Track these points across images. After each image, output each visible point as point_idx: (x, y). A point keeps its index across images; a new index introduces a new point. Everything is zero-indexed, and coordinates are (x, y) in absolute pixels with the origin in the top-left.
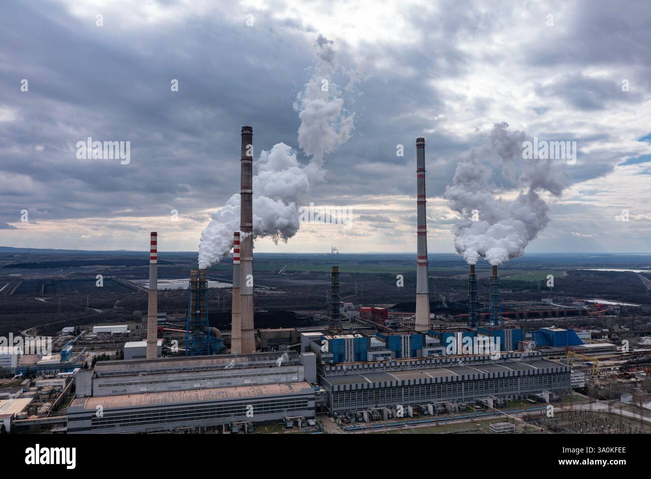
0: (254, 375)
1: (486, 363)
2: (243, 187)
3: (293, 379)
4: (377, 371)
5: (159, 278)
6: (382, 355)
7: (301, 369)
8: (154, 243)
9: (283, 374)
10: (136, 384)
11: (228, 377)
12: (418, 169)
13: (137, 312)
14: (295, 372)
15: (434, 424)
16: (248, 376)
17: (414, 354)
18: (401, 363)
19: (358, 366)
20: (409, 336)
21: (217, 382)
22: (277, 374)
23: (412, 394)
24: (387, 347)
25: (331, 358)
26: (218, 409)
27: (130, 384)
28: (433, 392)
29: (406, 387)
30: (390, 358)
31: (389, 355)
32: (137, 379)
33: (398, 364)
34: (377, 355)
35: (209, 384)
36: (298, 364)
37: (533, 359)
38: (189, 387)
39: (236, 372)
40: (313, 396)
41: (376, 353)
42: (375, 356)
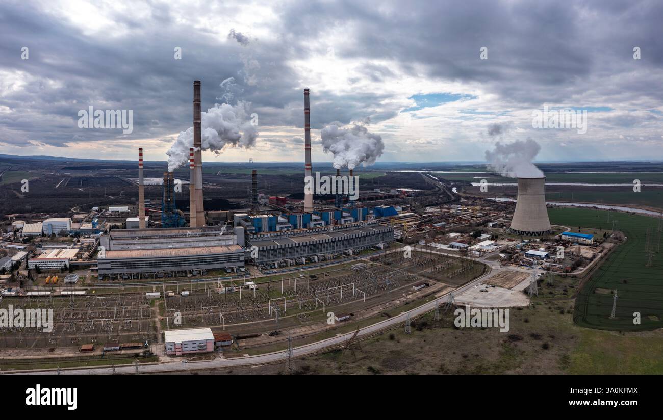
0: (205, 241)
1: (348, 229)
2: (195, 119)
3: (230, 243)
4: (283, 237)
5: (144, 177)
6: (286, 227)
7: (235, 237)
8: (141, 155)
9: (223, 240)
10: (134, 244)
11: (189, 242)
13: (134, 198)
14: (231, 239)
15: (319, 268)
16: (201, 241)
17: (305, 226)
18: (297, 232)
19: (271, 235)
20: (301, 215)
21: (182, 245)
22: (220, 240)
23: (305, 251)
24: (288, 222)
25: (253, 230)
26: (184, 261)
27: (131, 244)
28: (317, 249)
29: (301, 247)
30: (290, 229)
31: (290, 227)
32: (134, 241)
33: (295, 233)
34: (283, 228)
35: (178, 245)
36: (233, 234)
38: (166, 247)
39: (194, 239)
40: (243, 254)
41: (282, 226)
42: (281, 228)
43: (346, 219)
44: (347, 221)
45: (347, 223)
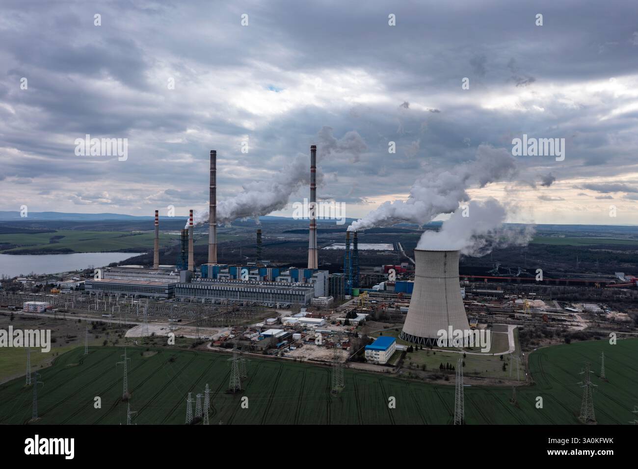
2: (211, 185)
4: (216, 283)
6: (224, 276)
7: (179, 277)
8: (157, 215)
9: (171, 279)
12: (311, 166)
14: (176, 279)
20: (241, 268)
24: (229, 273)
30: (228, 278)
31: (228, 277)
37: (307, 288)
41: (222, 275)
42: (221, 276)
43: (282, 278)
44: (283, 279)
45: (283, 281)
